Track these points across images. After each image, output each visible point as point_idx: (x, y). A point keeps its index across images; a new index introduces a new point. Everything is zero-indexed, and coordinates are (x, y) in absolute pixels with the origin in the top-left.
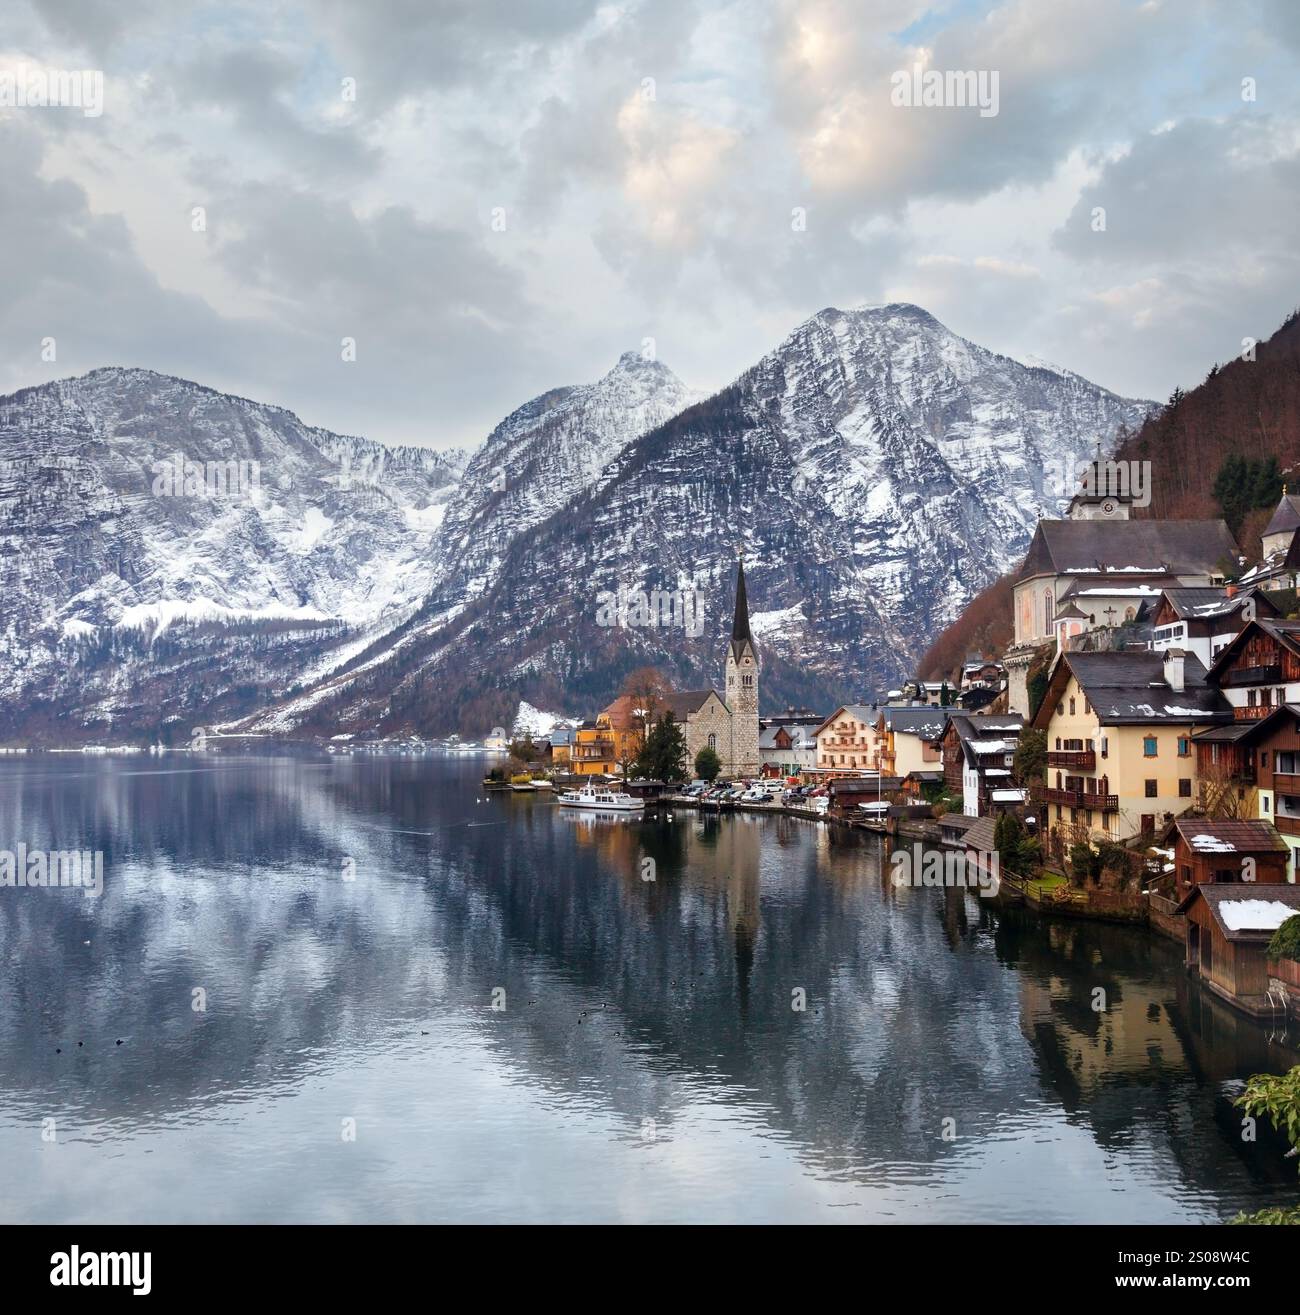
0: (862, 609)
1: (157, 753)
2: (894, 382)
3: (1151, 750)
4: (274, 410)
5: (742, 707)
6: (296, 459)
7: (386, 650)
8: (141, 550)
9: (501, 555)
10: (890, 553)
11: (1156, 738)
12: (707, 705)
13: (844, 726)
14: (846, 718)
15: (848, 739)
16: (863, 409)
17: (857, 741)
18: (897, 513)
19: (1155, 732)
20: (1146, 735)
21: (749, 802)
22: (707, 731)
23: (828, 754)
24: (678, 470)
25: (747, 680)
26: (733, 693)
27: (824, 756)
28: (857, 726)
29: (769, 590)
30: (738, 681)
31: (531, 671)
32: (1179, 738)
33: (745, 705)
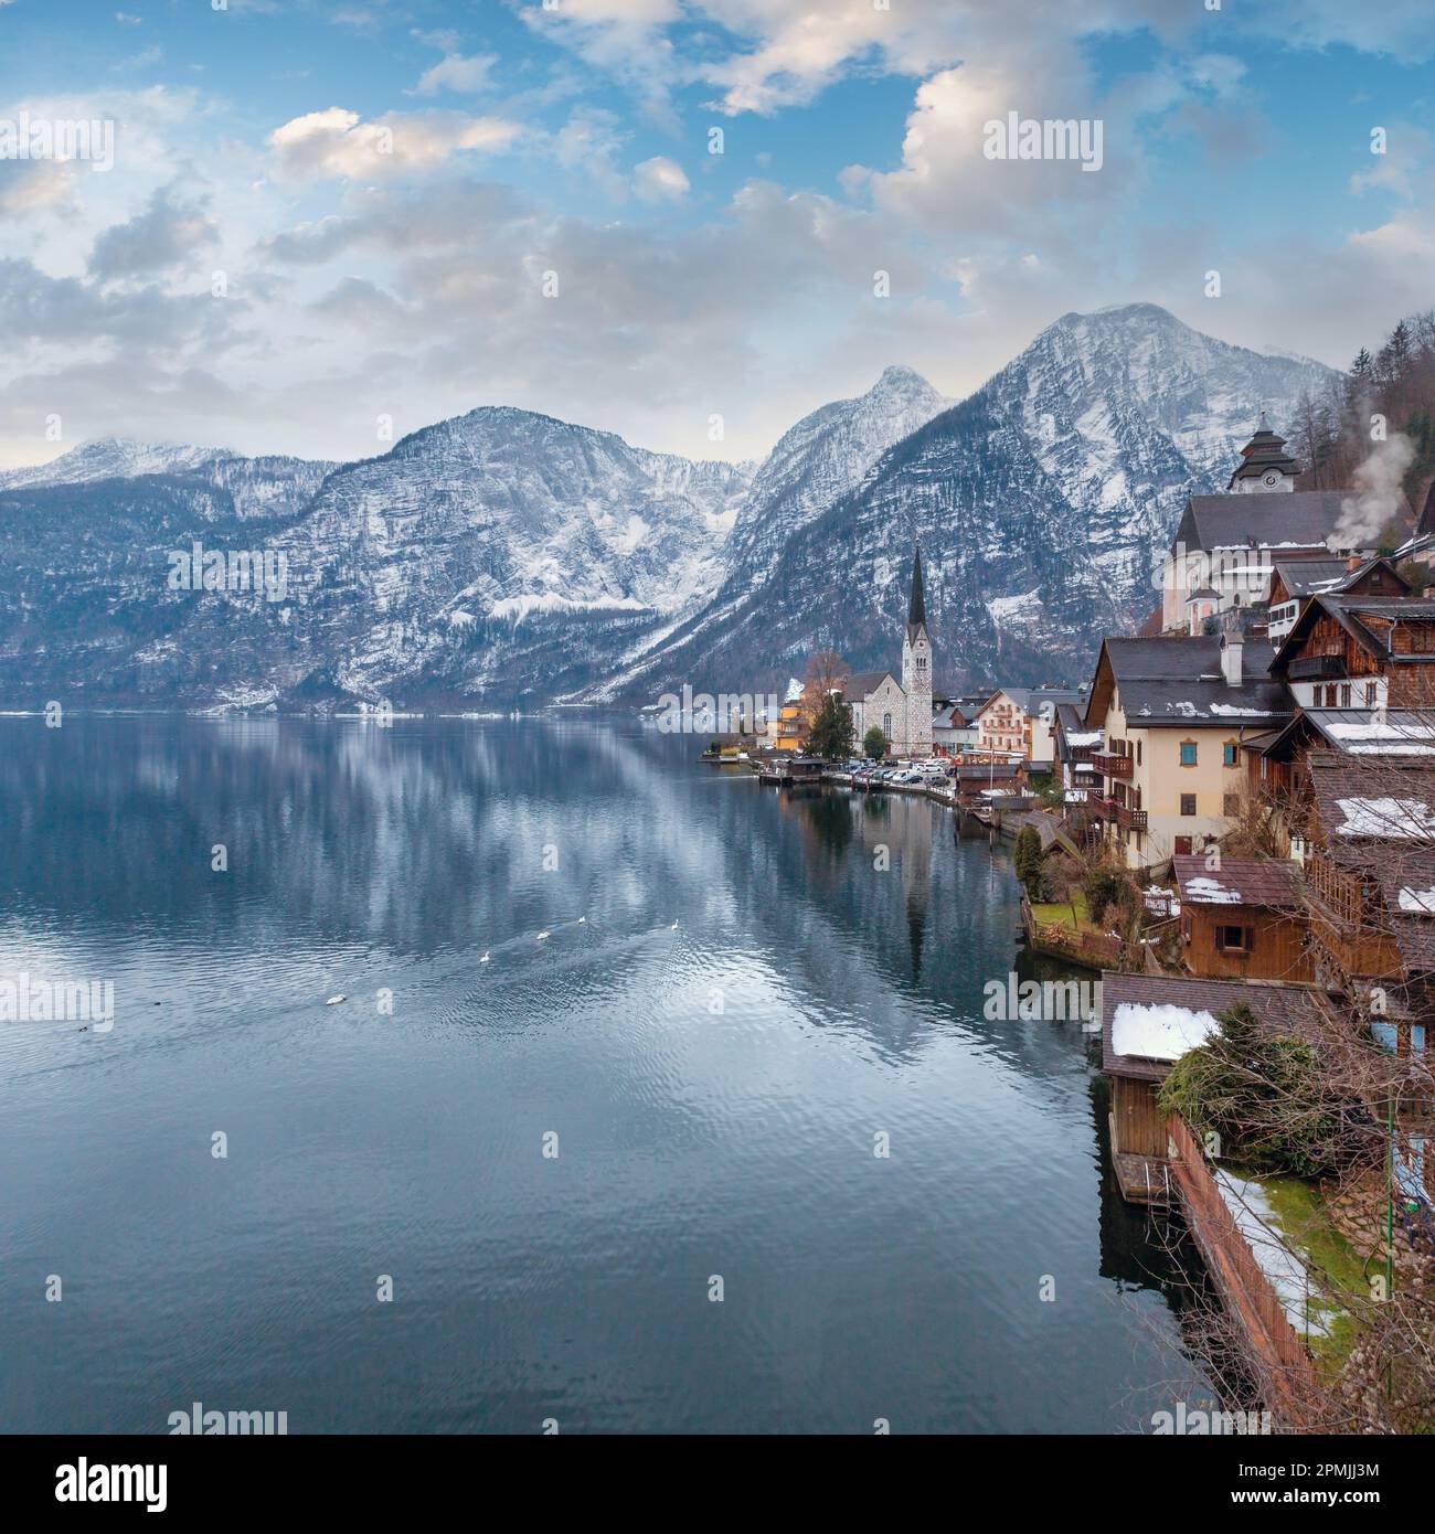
0: (1094, 593)
1: (515, 719)
2: (1131, 378)
3: (1189, 757)
4: (605, 435)
5: (915, 689)
6: (621, 475)
7: (687, 634)
8: (507, 554)
9: (780, 552)
10: (1123, 541)
11: (1196, 744)
12: (883, 686)
13: (1002, 708)
14: (1005, 701)
15: (1005, 721)
16: (1100, 406)
17: (1013, 724)
18: (1131, 503)
19: (1194, 736)
20: (1183, 739)
21: (897, 782)
22: (883, 712)
23: (988, 735)
24: (930, 470)
25: (921, 662)
26: (908, 674)
27: (985, 738)
28: (1014, 709)
29: (1008, 578)
30: (912, 663)
31: (800, 651)
32: (1225, 744)
33: (919, 686)
